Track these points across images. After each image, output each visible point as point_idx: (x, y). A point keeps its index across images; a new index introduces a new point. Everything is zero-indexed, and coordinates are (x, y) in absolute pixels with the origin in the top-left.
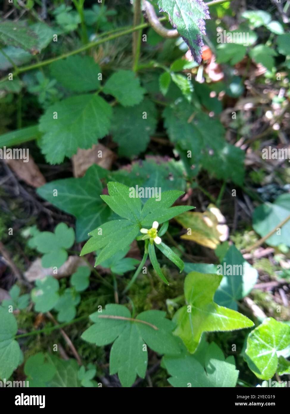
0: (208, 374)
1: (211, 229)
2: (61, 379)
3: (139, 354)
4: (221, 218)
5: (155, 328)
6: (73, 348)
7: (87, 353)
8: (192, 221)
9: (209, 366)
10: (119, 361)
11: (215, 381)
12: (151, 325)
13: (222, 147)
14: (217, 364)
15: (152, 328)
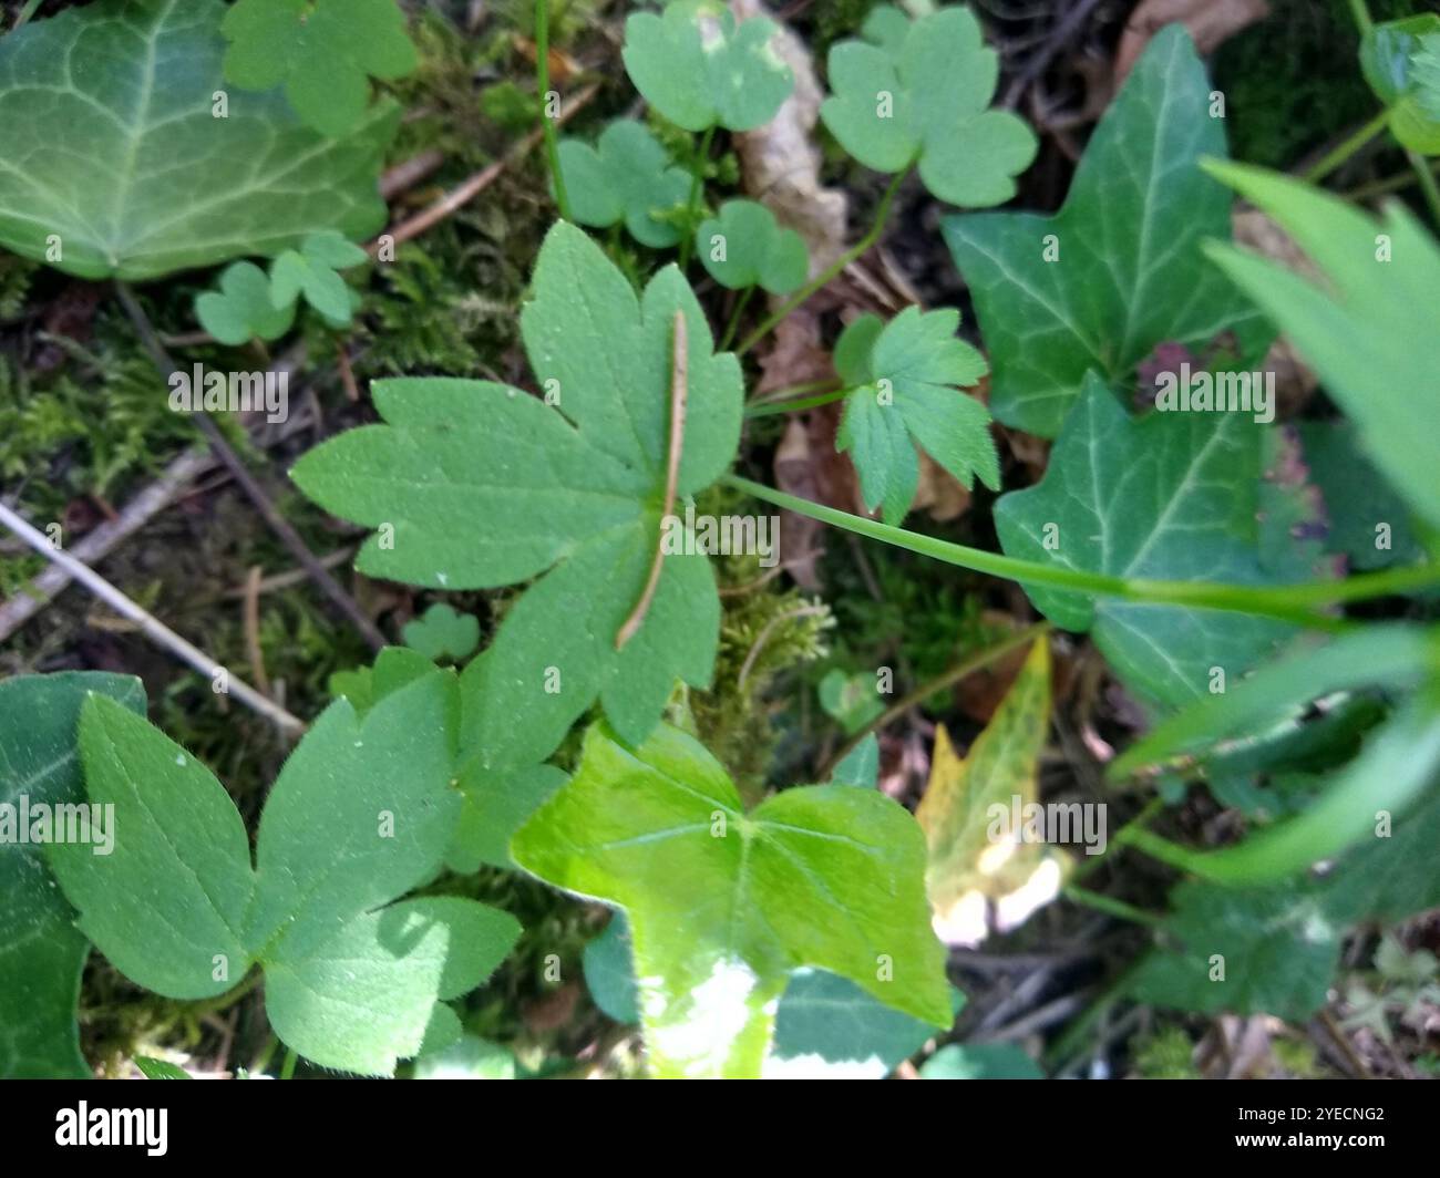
0: (377, 915)
1: (970, 865)
2: (294, 165)
3: (484, 541)
4: (1015, 911)
5: (630, 629)
6: (422, 221)
7: (404, 285)
8: (999, 773)
9: (415, 919)
10: (443, 429)
11: (343, 957)
12: (643, 606)
13: (1334, 914)
14: (427, 962)
15: (627, 614)
